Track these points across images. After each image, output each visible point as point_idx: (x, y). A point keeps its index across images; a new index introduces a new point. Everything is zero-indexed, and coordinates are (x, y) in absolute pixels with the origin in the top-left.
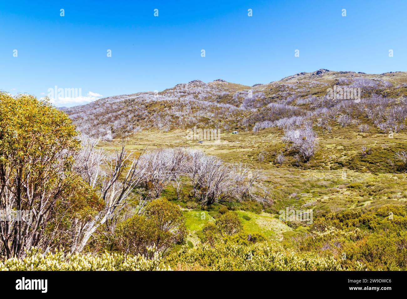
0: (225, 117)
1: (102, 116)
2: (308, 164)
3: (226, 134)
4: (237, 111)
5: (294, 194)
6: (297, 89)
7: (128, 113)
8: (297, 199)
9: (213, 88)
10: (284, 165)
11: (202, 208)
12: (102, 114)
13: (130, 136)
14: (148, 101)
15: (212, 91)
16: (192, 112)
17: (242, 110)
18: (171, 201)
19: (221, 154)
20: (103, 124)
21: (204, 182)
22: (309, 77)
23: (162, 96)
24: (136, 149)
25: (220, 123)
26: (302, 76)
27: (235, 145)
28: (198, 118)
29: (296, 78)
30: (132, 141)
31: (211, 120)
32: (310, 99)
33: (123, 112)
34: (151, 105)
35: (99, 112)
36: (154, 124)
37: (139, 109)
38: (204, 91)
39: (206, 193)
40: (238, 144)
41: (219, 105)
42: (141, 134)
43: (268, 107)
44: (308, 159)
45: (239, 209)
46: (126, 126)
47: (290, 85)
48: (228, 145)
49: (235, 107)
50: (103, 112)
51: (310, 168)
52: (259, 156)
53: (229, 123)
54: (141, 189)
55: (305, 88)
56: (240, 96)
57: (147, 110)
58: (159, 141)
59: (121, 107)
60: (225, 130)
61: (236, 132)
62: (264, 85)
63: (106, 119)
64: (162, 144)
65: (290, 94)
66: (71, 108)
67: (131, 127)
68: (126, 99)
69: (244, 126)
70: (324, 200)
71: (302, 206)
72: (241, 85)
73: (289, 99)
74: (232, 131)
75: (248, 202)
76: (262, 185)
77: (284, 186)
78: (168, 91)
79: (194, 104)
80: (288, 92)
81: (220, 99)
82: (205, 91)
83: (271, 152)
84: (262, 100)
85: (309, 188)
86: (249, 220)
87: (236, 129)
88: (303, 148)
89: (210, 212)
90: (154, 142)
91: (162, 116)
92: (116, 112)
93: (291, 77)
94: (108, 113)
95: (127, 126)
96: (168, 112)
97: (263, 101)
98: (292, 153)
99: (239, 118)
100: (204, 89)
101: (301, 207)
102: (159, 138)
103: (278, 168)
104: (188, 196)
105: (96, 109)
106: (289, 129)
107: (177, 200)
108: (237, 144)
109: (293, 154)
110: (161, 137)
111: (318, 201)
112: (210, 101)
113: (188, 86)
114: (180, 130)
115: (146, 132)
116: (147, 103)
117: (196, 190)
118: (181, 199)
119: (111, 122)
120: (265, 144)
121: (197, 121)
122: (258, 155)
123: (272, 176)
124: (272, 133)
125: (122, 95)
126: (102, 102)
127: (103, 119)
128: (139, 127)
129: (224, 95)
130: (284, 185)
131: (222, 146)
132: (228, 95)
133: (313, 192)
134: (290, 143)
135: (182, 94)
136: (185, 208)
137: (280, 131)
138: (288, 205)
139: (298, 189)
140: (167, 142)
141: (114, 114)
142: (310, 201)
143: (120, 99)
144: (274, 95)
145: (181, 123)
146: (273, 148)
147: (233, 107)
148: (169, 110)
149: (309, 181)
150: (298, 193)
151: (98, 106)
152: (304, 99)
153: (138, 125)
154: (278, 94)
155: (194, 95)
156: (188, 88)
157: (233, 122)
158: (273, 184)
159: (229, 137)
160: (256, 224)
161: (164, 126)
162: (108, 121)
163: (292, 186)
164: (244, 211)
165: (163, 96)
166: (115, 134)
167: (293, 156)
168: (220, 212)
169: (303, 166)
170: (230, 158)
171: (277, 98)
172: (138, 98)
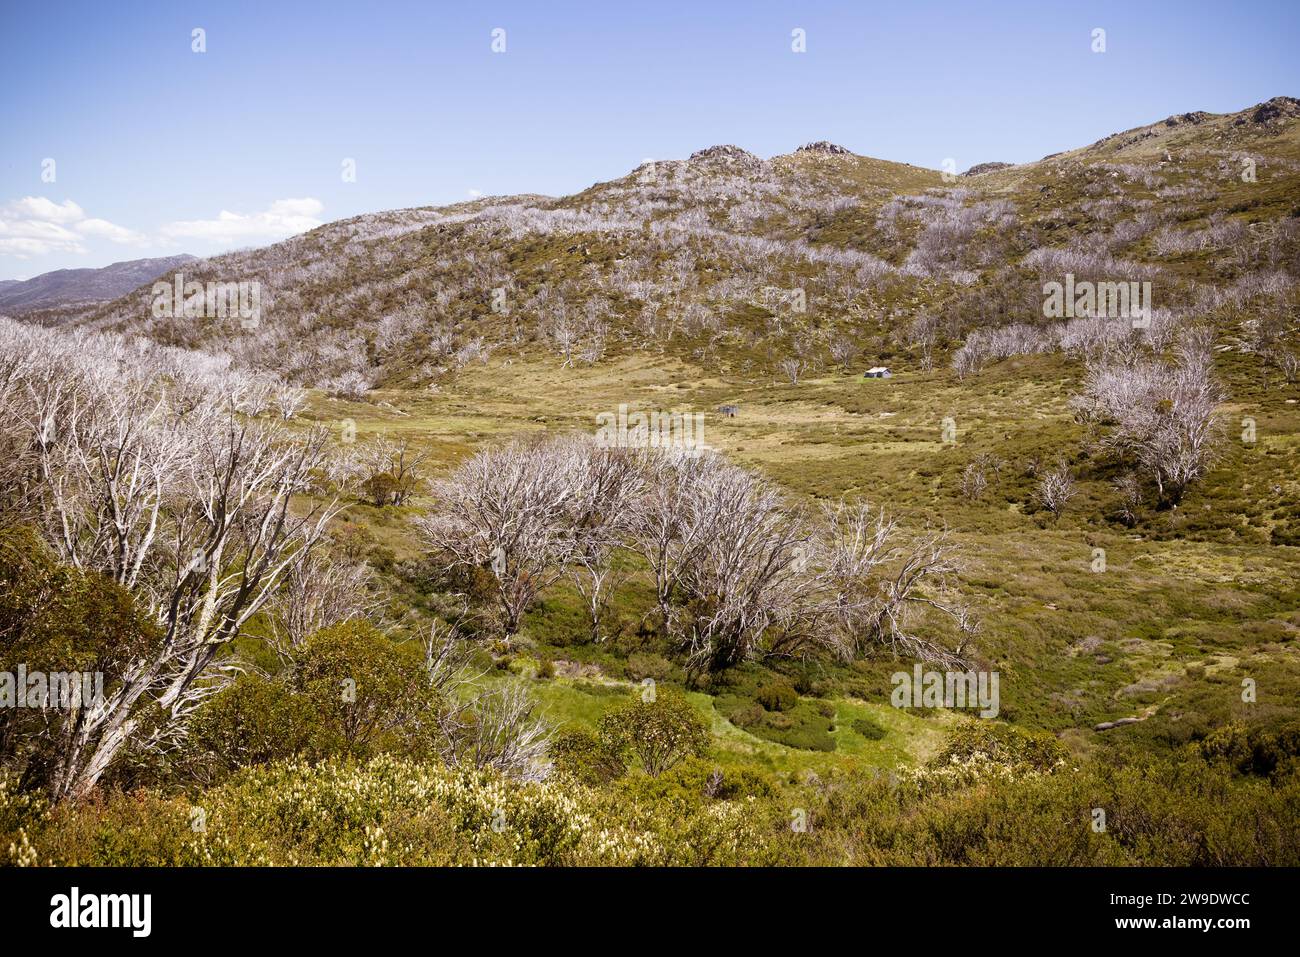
0: (838, 305)
1: (332, 295)
2: (1175, 517)
3: (839, 379)
4: (890, 281)
5: (1094, 641)
6: (1162, 186)
7: (435, 284)
8: (1100, 663)
9: (792, 181)
10: (1070, 515)
11: (689, 680)
12: (332, 287)
13: (441, 380)
14: (519, 233)
15: (788, 193)
16: (696, 283)
17: (912, 279)
18: (566, 648)
19: (807, 463)
20: (337, 326)
21: (704, 577)
22: (1217, 134)
23: (578, 213)
24: (460, 434)
25: (814, 332)
26: (1188, 131)
27: (871, 427)
28: (723, 308)
29: (1162, 140)
30: (447, 399)
31: (776, 319)
32: (1217, 233)
33: (417, 280)
34: (530, 250)
35: (320, 279)
36: (540, 329)
37: (480, 267)
38: (752, 195)
39: (709, 622)
40: (884, 422)
41: (812, 255)
42: (486, 372)
43: (1027, 266)
44: (1176, 494)
45: (842, 694)
46: (427, 336)
47: (1129, 169)
48: (840, 423)
49: (883, 263)
50: (335, 279)
51: (1182, 532)
52: (966, 476)
53: (853, 331)
54: (449, 594)
55: (1197, 182)
56: (907, 214)
57: (512, 270)
58: (558, 402)
59: (409, 256)
60: (835, 362)
61: (882, 369)
62: (1016, 168)
63: (346, 306)
64: (567, 415)
65: (1127, 211)
66: (211, 259)
67: (445, 340)
68: (428, 224)
69: (918, 344)
70: (1215, 670)
71: (1119, 693)
72: (916, 169)
73: (1121, 232)
74: (864, 366)
75: (886, 665)
76: (959, 596)
77: (1052, 607)
78: (601, 195)
79: (709, 250)
80: (1120, 198)
81: (825, 228)
82: (758, 194)
83: (1017, 462)
84: (1002, 234)
85: (1164, 620)
86: (877, 739)
87: (883, 357)
88: (1158, 445)
89: (719, 698)
90: (537, 406)
91: (572, 299)
92: (388, 277)
93: (1137, 134)
94: (355, 284)
95: (431, 339)
96: (600, 283)
97: (1009, 238)
98: (1108, 467)
99: (899, 313)
100: (754, 185)
101: (1115, 697)
102: (558, 389)
103: (1043, 528)
104: (638, 631)
105: (308, 264)
106: (1111, 362)
107: (591, 645)
108: (882, 420)
109: (1112, 472)
110: (565, 385)
111: (1189, 672)
112: (780, 238)
113: (688, 171)
114: (645, 359)
115: (506, 366)
116: (513, 241)
117: (671, 605)
118: (606, 640)
119: (367, 320)
120: (998, 425)
121: (717, 321)
122: (960, 471)
123: (1006, 562)
124: (1037, 378)
125: (414, 207)
126: (335, 238)
127: (337, 306)
128: (479, 342)
129: (838, 211)
130: (1053, 600)
131: (815, 427)
132: (855, 211)
133: (1177, 636)
134: (1103, 423)
135: (662, 205)
136: (618, 678)
137: (1071, 371)
138: (1054, 687)
139: (1111, 623)
140: (589, 406)
141: (380, 287)
142: (1158, 672)
143: (405, 224)
144: (1056, 214)
145: (652, 330)
146: (1028, 443)
147: (874, 265)
148: (604, 271)
149: (1165, 590)
150: (1110, 639)
151: (318, 255)
152: (1191, 231)
153: (473, 336)
154: (1075, 210)
155: (712, 210)
156: (688, 181)
157: (871, 327)
158: (1005, 596)
159: (850, 390)
160: (907, 755)
161: (580, 341)
162: (354, 317)
163: (1086, 606)
164: (861, 702)
165: (583, 215)
166: (380, 368)
167: (1110, 479)
168: (759, 700)
169: (1154, 522)
170: (842, 482)
171: (1070, 225)
172: (477, 221)
